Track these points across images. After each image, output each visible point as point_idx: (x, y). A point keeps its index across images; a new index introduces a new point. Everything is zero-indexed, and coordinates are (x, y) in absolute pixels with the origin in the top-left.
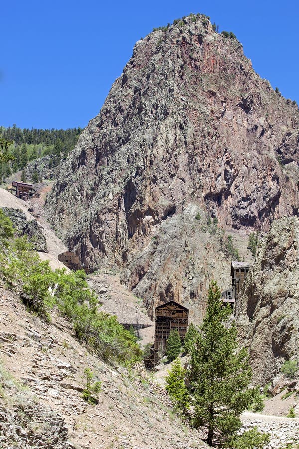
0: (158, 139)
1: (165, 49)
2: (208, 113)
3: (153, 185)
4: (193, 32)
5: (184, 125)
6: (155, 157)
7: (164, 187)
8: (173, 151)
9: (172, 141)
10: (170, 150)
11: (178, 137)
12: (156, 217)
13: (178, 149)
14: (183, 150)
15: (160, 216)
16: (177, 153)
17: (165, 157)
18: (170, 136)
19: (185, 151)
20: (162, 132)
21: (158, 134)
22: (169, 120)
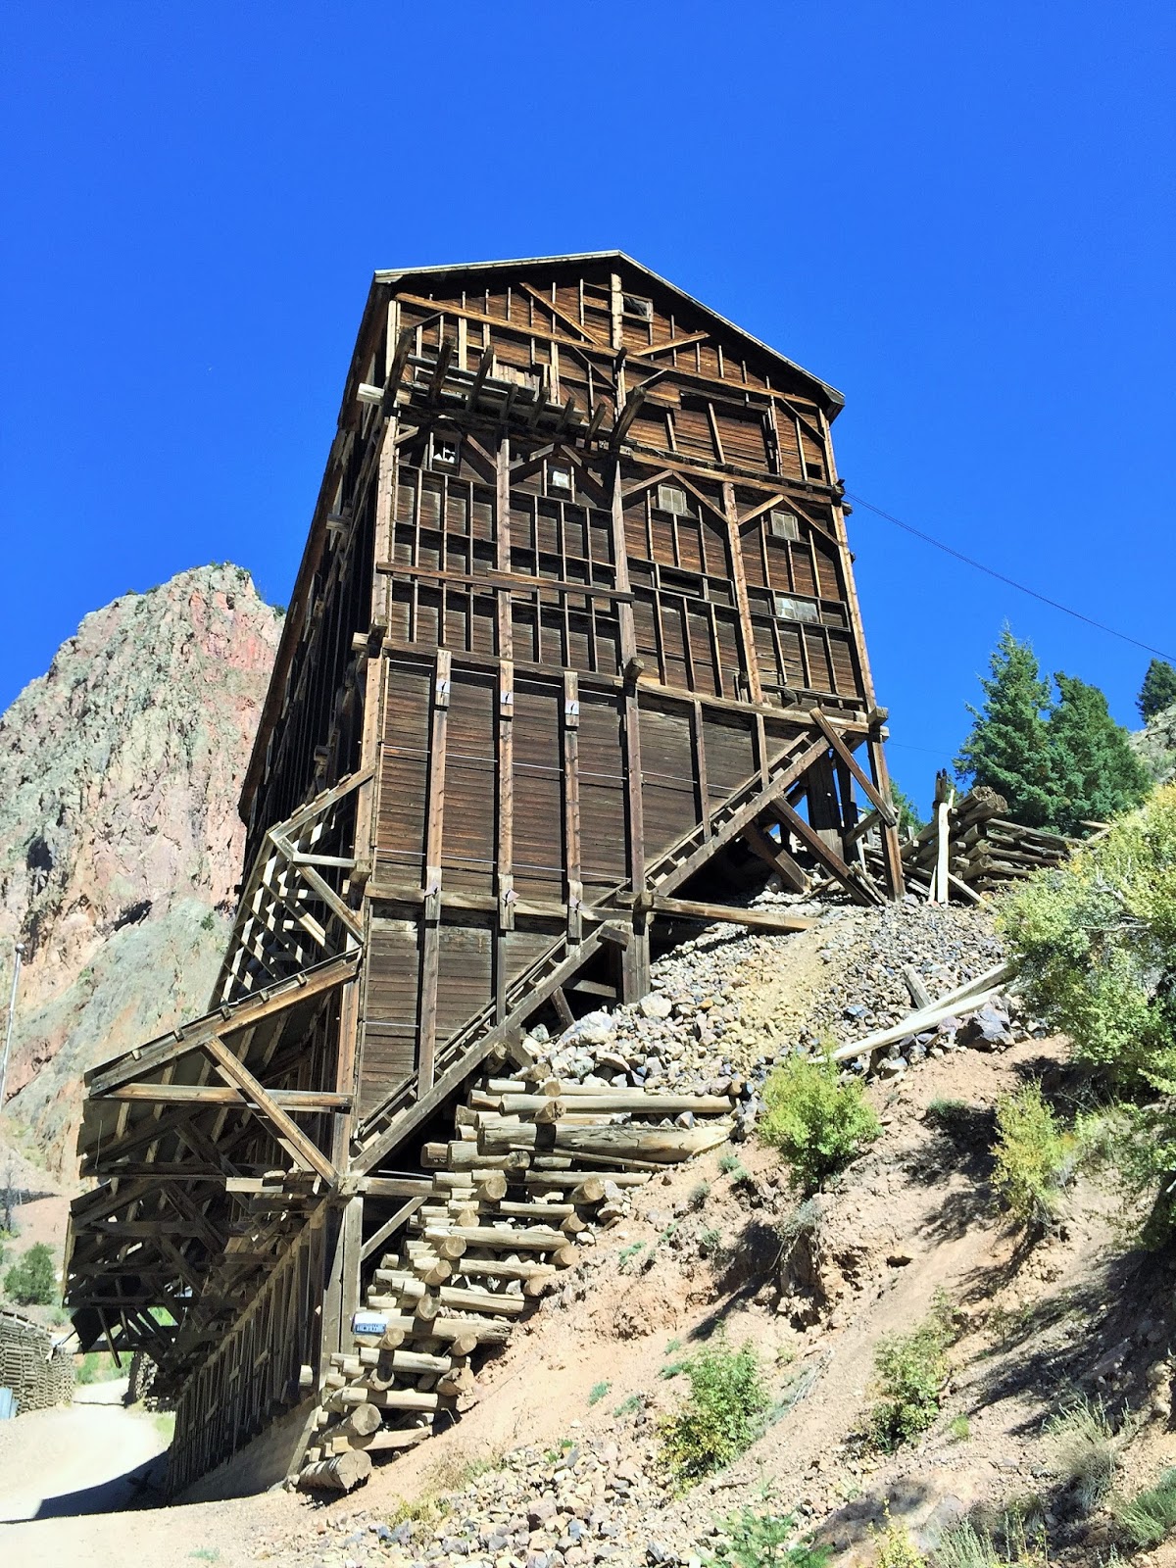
0: (124, 748)
1: (153, 607)
2: (236, 738)
3: (101, 844)
4: (217, 586)
5: (189, 727)
6: (113, 786)
7: (126, 853)
8: (158, 777)
9: (157, 756)
10: (152, 775)
11: (173, 750)
12: (100, 922)
13: (171, 776)
14: (180, 779)
15: (108, 920)
16: (167, 782)
17: (137, 787)
18: (153, 745)
19: (187, 783)
20: (134, 733)
21: (125, 738)
22: (155, 714)
